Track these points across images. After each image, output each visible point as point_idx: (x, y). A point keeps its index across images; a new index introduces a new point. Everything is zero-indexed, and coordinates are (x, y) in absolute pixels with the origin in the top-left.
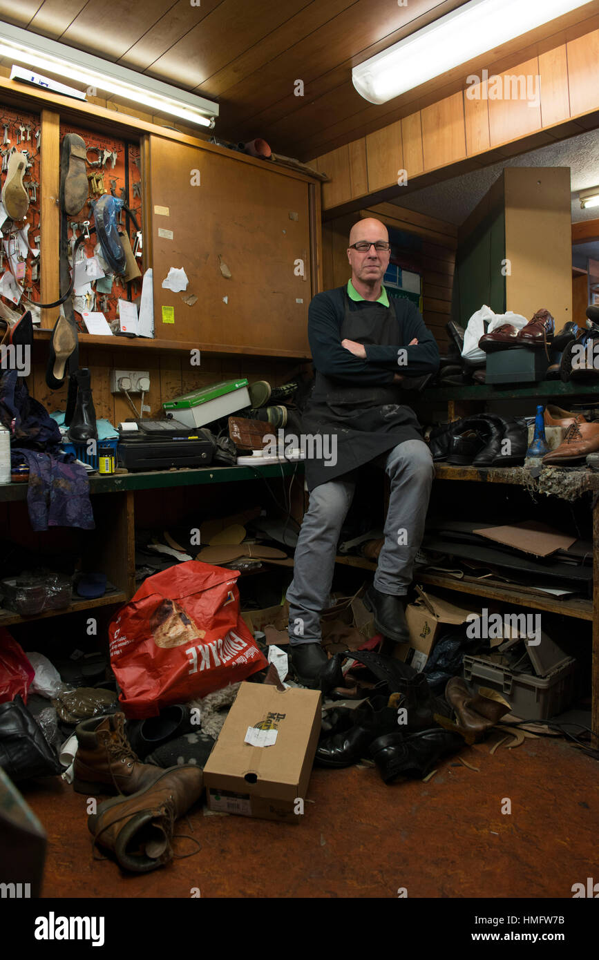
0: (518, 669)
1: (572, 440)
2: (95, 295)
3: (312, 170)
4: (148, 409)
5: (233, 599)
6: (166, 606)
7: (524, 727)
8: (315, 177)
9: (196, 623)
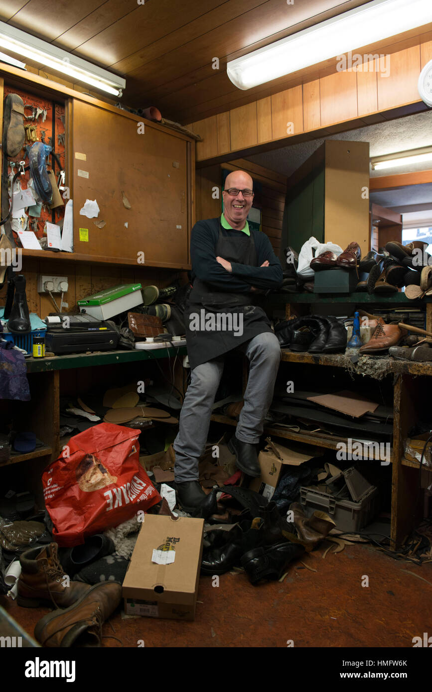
0: (340, 497)
1: (378, 336)
2: (28, 218)
3: (190, 132)
4: (66, 305)
5: (136, 451)
6: (88, 459)
7: (344, 538)
8: (192, 137)
9: (110, 471)
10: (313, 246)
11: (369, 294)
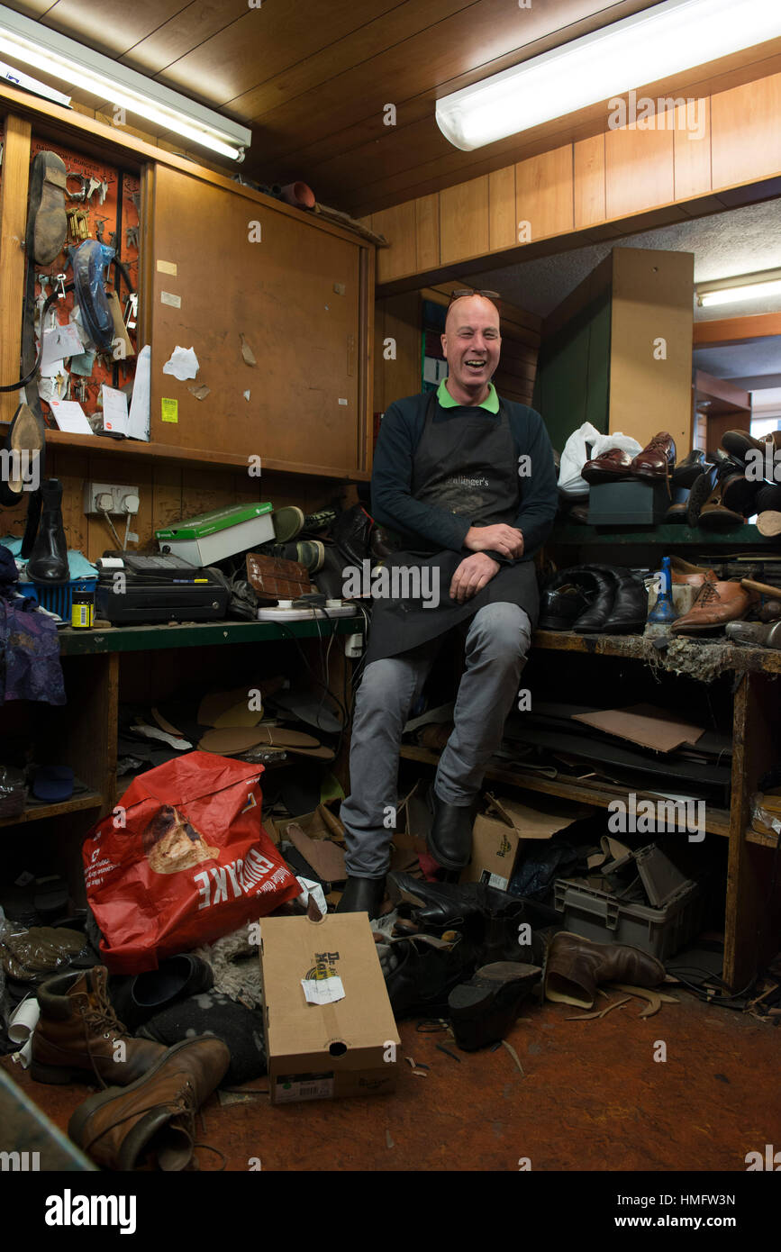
0: (627, 898)
1: (706, 603)
2: (70, 377)
4: (135, 538)
5: (255, 803)
6: (165, 815)
8: (370, 239)
9: (205, 837)
10: (589, 439)
11: (690, 527)
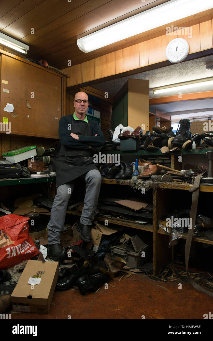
0: (129, 250)
1: (147, 171)
5: (26, 228)
7: (131, 270)
8: (64, 75)
9: (11, 238)
10: (121, 128)
11: (145, 151)
